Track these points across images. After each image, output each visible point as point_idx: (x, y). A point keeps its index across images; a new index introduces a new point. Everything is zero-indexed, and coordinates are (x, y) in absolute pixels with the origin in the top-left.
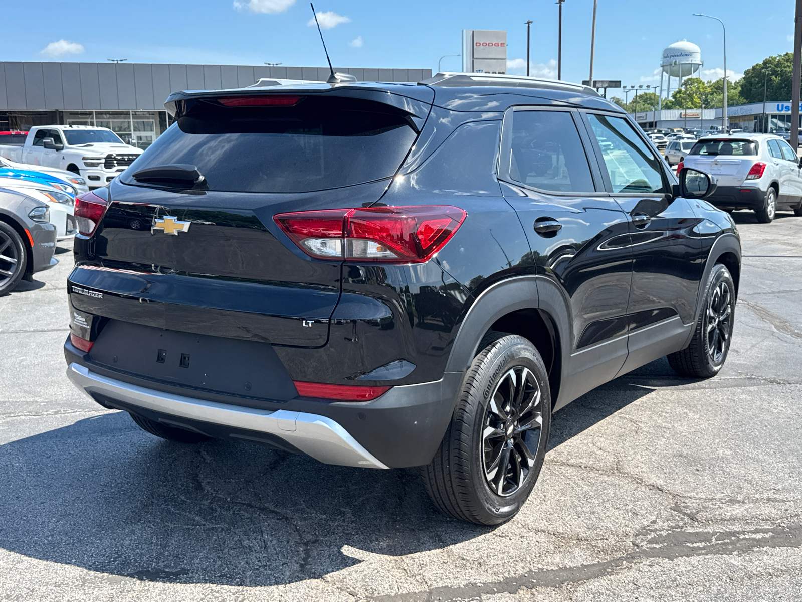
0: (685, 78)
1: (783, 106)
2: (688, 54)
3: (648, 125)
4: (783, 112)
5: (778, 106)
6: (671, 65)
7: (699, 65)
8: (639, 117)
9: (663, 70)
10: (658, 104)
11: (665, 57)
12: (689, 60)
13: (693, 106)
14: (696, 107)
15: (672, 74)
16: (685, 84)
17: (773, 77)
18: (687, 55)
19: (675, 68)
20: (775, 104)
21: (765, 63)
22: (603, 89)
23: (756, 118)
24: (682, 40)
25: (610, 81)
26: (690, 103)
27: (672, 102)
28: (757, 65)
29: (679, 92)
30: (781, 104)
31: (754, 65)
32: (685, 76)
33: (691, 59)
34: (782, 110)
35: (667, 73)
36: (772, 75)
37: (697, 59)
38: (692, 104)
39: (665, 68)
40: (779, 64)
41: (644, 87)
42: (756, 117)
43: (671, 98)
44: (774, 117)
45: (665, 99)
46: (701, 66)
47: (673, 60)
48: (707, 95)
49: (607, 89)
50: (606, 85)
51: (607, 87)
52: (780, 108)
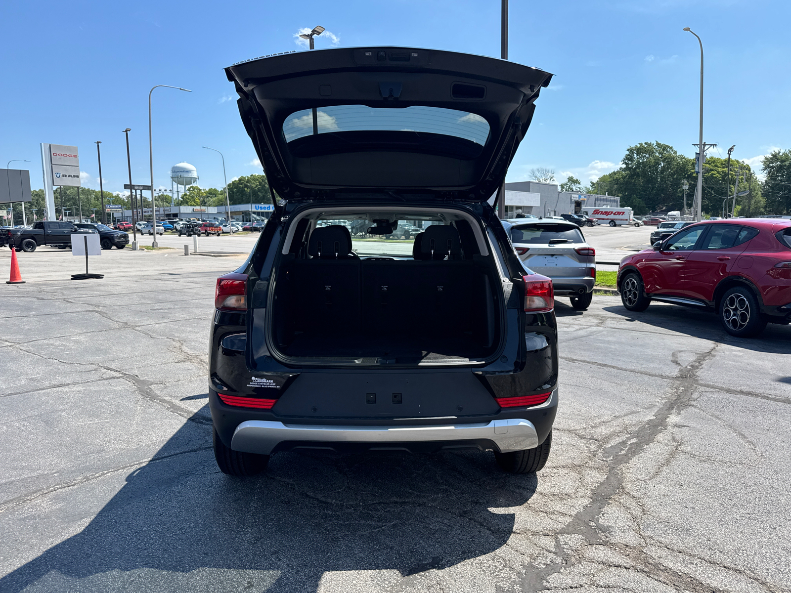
0: (188, 187)
1: (258, 206)
2: (188, 171)
3: (172, 215)
4: (259, 210)
5: (256, 206)
6: (178, 177)
7: (196, 178)
8: (166, 210)
9: (173, 181)
10: (171, 202)
11: (173, 172)
12: (189, 175)
13: (195, 204)
14: (197, 205)
15: (179, 183)
16: (189, 190)
17: (246, 189)
18: (187, 172)
19: (181, 180)
20: (254, 205)
21: (240, 180)
22: (140, 191)
23: (243, 213)
24: (183, 162)
25: (144, 186)
26: (193, 202)
27: (182, 201)
28: (235, 181)
29: (186, 195)
30: (257, 205)
31: (234, 180)
32: (188, 185)
33: (190, 174)
34: (258, 209)
35: (176, 182)
36: (245, 187)
37: (195, 175)
38: (194, 202)
39: (174, 179)
40: (248, 181)
41: (163, 190)
42: (243, 212)
43: (180, 199)
44: (254, 213)
45: (176, 199)
46: (197, 179)
47: (179, 174)
48: (204, 198)
49: (143, 191)
50: (142, 188)
51: (142, 189)
52: (257, 208)
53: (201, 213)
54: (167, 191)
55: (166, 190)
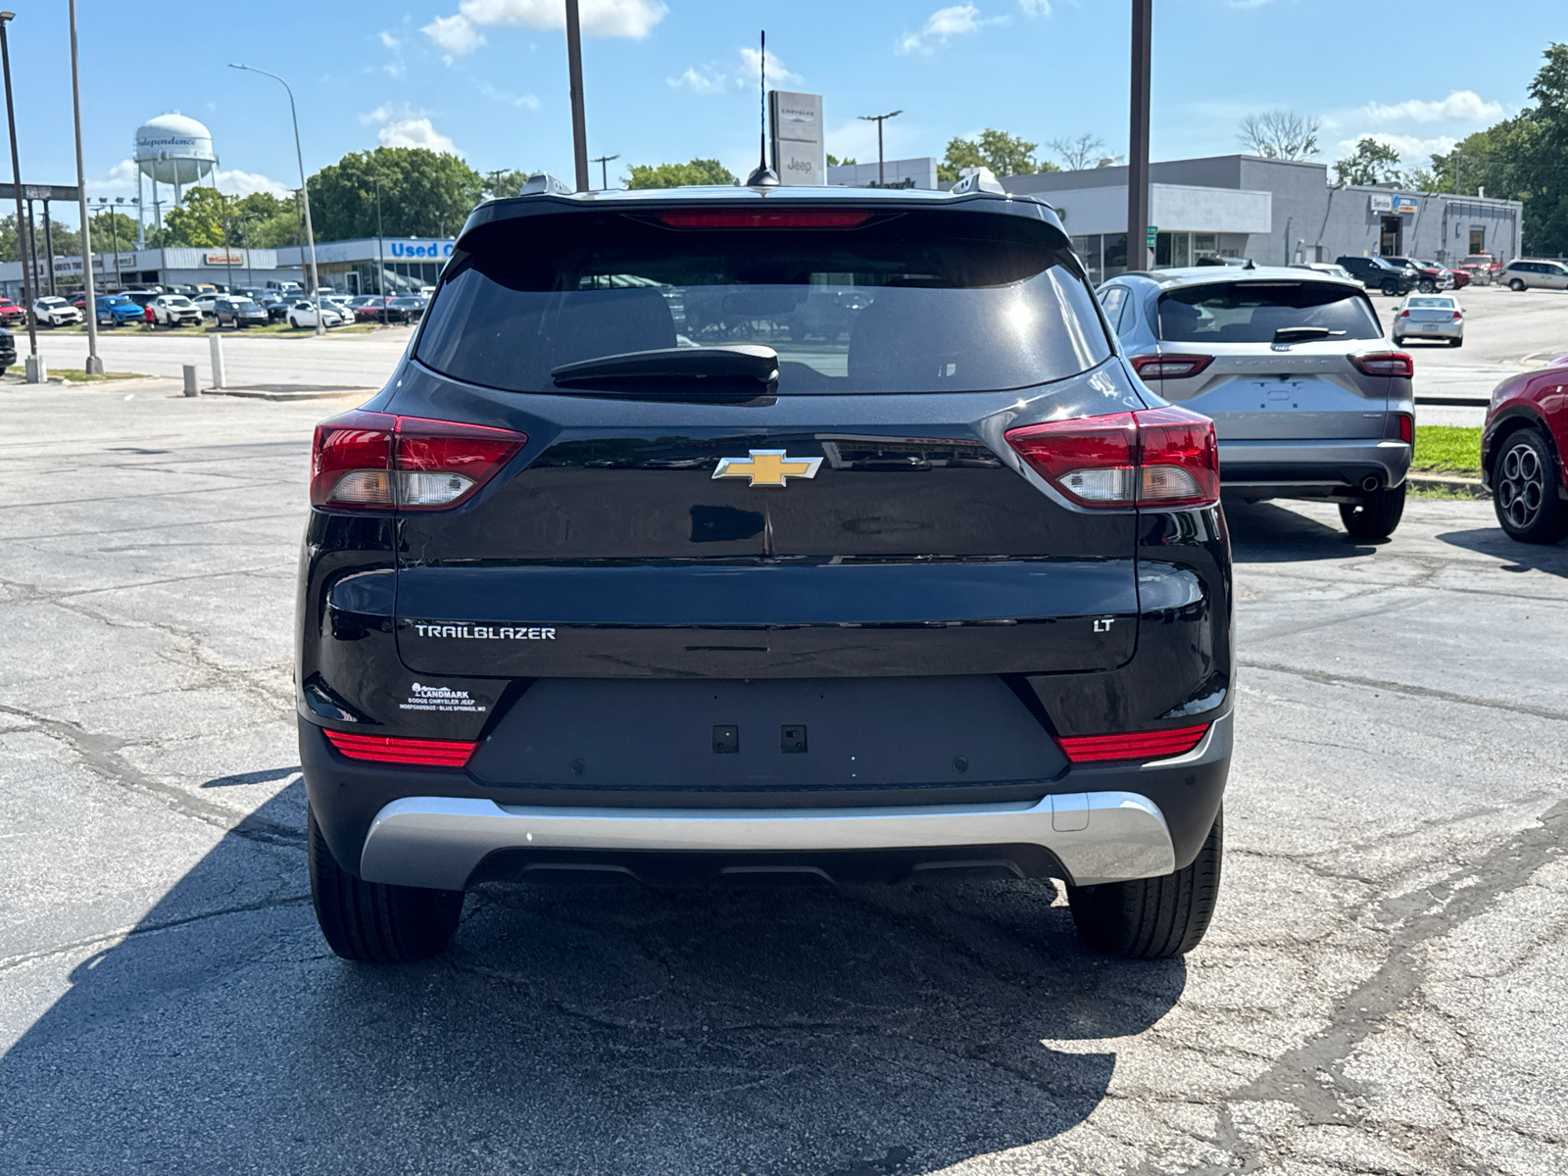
0: (186, 188)
1: (401, 246)
2: (187, 141)
3: (140, 277)
4: (404, 258)
5: (394, 246)
6: (155, 159)
7: (211, 162)
8: (121, 261)
9: (141, 170)
10: (136, 235)
11: (140, 144)
12: (191, 153)
13: (210, 242)
14: (216, 243)
15: (160, 177)
16: (189, 198)
17: (363, 193)
18: (184, 142)
19: (164, 167)
20: (387, 243)
21: (343, 166)
22: (42, 203)
23: (354, 268)
24: (171, 112)
25: (54, 187)
26: (203, 235)
27: (167, 235)
28: (330, 168)
29: (179, 214)
30: (397, 242)
31: (325, 167)
32: (186, 182)
33: (193, 150)
34: (401, 254)
35: (149, 175)
36: (359, 188)
37: (206, 151)
38: (208, 237)
39: (143, 164)
40: (369, 169)
41: (112, 201)
42: (355, 266)
43: (164, 226)
44: (389, 266)
45: (151, 227)
46: (214, 165)
47: (158, 150)
48: (235, 221)
49: (51, 203)
50: (48, 194)
51: (49, 198)
52: (398, 250)
53: (229, 270)
54: (125, 202)
55: (119, 200)
